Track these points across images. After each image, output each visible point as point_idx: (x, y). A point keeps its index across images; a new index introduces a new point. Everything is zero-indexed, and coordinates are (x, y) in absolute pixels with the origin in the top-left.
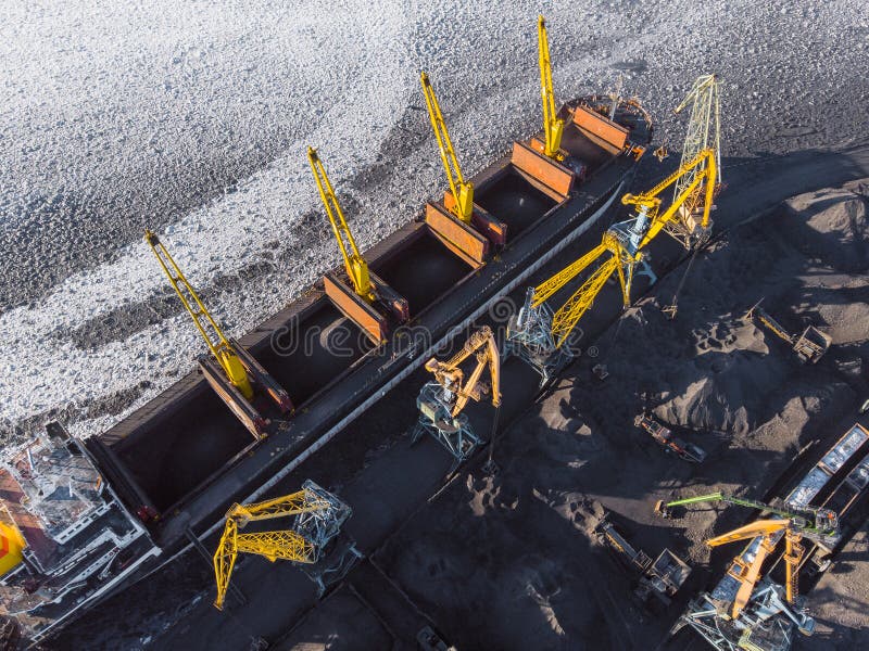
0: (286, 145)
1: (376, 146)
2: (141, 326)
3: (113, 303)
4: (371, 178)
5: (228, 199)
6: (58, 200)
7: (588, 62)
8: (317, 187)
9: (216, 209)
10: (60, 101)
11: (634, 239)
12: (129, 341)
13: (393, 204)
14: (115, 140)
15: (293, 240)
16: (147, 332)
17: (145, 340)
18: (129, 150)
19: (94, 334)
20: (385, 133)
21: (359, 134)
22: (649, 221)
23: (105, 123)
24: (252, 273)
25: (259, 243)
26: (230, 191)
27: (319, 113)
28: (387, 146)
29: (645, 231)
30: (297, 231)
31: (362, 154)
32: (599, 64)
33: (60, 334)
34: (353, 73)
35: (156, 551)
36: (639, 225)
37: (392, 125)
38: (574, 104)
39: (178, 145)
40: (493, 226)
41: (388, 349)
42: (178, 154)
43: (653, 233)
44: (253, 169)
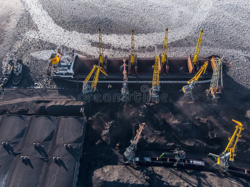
0: (153, 32)
1: (169, 42)
5: (134, 36)
7: (239, 52)
9: (130, 36)
12: (98, 48)
14: (126, 15)
15: (137, 49)
16: (102, 49)
19: (95, 44)
20: (174, 40)
23: (128, 11)
24: (125, 50)
26: (136, 35)
28: (172, 43)
33: (91, 41)
35: (72, 77)
37: (177, 40)
42: (134, 23)
44: (143, 33)
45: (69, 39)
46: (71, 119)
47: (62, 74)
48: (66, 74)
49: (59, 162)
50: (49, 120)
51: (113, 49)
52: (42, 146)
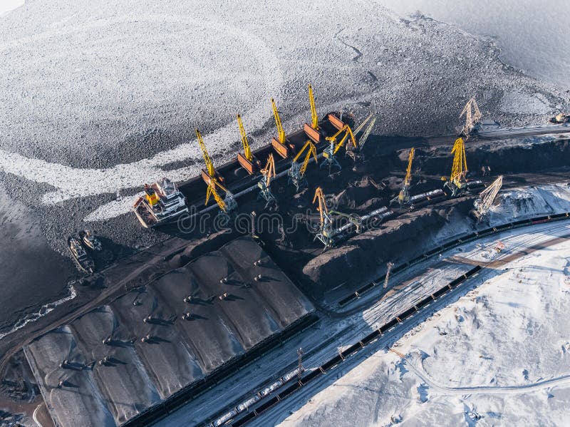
0: (232, 120)
1: (263, 124)
2: (182, 167)
3: (173, 160)
4: (259, 133)
5: (211, 136)
6: (155, 130)
7: (348, 101)
8: (240, 134)
9: (207, 138)
10: (156, 100)
11: (331, 152)
12: (178, 170)
13: (265, 142)
14: (174, 114)
15: (230, 149)
16: (184, 169)
17: (182, 170)
18: (178, 117)
19: (168, 167)
20: (267, 120)
21: (257, 119)
22: (334, 145)
23: (171, 108)
24: (216, 157)
25: (220, 148)
26: (212, 133)
27: (244, 111)
28: (266, 124)
29: (334, 148)
30: (232, 146)
31: (257, 125)
32: (352, 102)
33: (158, 167)
34: (259, 98)
35: (187, 209)
36: (332, 147)
37: (269, 117)
38: (330, 114)
39: (195, 117)
40: (291, 146)
41: (252, 176)
42: (195, 120)
43: (336, 150)
44: (220, 127)
45: (122, 177)
46: (235, 242)
47: (173, 212)
48: (178, 210)
49: (264, 279)
50: (211, 257)
51: (199, 161)
52: (231, 279)
